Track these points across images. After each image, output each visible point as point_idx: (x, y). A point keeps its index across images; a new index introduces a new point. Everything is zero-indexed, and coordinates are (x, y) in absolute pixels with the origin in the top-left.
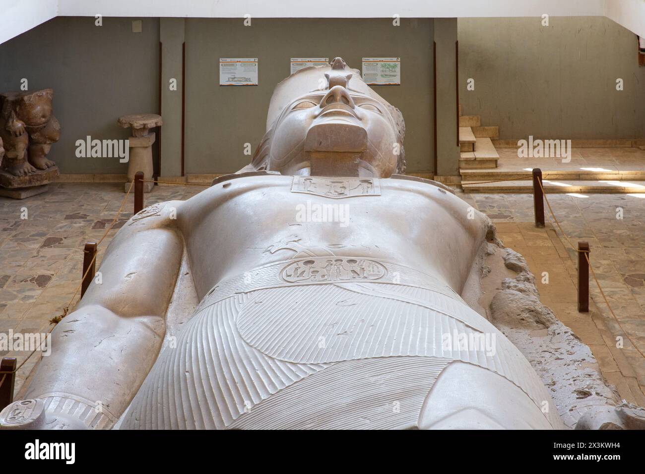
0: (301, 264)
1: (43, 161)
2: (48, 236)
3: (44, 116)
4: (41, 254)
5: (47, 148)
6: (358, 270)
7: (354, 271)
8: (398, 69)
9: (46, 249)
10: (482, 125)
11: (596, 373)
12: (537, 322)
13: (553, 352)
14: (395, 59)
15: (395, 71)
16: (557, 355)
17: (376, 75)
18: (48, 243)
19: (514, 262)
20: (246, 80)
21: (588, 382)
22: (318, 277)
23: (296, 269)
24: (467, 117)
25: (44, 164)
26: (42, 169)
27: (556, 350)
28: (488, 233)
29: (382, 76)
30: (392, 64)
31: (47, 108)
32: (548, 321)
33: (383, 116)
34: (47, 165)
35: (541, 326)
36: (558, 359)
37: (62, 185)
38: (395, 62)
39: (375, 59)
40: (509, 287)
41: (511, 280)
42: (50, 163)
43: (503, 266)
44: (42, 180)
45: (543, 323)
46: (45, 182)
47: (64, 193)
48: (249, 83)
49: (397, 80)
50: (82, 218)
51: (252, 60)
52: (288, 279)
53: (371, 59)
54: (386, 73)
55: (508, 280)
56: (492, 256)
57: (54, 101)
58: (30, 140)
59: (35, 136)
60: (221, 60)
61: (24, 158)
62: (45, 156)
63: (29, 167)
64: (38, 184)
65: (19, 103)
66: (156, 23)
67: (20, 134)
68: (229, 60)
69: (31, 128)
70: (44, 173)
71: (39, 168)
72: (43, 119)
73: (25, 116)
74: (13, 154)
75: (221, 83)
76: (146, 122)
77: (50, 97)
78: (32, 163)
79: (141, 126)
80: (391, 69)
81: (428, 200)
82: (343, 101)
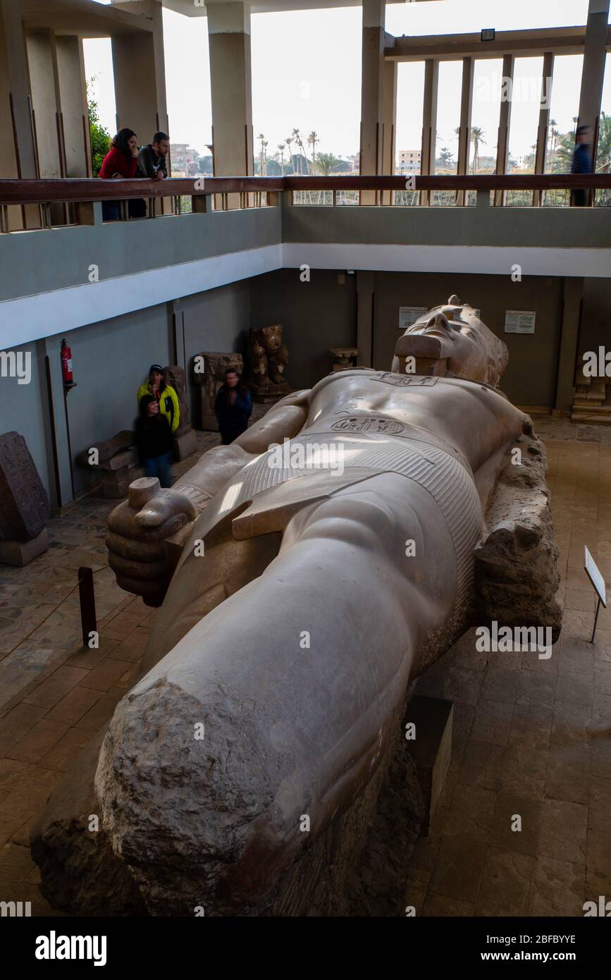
0: (348, 421)
1: (279, 378)
3: (277, 345)
5: (281, 369)
6: (384, 427)
7: (380, 427)
8: (533, 322)
14: (531, 313)
15: (531, 323)
17: (515, 325)
22: (355, 429)
23: (344, 424)
25: (278, 380)
26: (278, 384)
29: (521, 326)
30: (529, 316)
31: (279, 339)
34: (280, 380)
38: (532, 315)
39: (516, 312)
46: (279, 392)
49: (532, 330)
51: (423, 309)
52: (336, 429)
53: (513, 312)
54: (525, 324)
57: (283, 334)
58: (269, 361)
59: (272, 359)
60: (400, 308)
61: (265, 374)
62: (280, 374)
63: (269, 380)
64: (274, 393)
65: (260, 333)
66: (356, 277)
67: (261, 357)
68: (406, 308)
69: (268, 353)
70: (278, 386)
71: (275, 382)
72: (276, 347)
73: (264, 343)
74: (258, 370)
75: (400, 327)
76: (344, 352)
77: (281, 331)
78: (271, 378)
79: (341, 356)
80: (528, 320)
81: (468, 393)
82: (442, 325)
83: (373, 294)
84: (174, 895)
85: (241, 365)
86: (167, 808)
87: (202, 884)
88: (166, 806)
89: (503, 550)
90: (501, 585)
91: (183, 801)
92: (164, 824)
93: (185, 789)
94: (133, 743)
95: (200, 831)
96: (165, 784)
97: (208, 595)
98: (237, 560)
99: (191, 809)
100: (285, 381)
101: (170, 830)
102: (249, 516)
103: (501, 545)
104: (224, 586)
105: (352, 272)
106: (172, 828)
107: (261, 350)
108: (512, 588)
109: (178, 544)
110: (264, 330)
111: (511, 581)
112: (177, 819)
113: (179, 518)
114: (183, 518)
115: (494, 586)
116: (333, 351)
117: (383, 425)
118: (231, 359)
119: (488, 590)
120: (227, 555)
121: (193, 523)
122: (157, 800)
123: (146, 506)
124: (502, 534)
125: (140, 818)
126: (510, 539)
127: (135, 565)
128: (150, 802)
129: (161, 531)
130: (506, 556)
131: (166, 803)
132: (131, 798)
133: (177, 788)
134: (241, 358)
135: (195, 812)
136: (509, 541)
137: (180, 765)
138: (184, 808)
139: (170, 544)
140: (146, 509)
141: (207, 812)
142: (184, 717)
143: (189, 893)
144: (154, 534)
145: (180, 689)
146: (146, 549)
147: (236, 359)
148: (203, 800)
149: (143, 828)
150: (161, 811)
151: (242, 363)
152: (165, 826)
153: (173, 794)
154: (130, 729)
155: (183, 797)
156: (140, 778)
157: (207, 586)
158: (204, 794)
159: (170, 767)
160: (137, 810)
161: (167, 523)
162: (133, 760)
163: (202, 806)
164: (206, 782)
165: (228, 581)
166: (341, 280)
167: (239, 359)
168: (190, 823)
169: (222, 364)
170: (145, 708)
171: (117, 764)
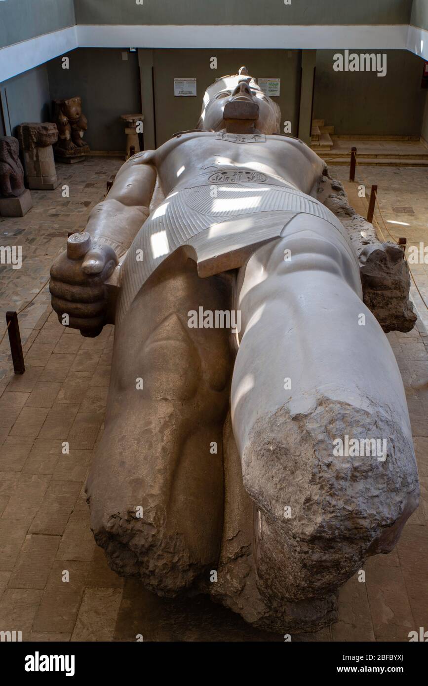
0: (220, 174)
1: (81, 142)
2: (87, 182)
3: (77, 114)
4: (84, 191)
5: (81, 134)
6: (251, 177)
7: (248, 178)
8: (279, 86)
9: (87, 189)
10: (325, 126)
11: (374, 235)
12: (346, 214)
13: (352, 226)
14: (277, 79)
15: (277, 88)
16: (354, 227)
18: (88, 186)
19: (336, 185)
20: (190, 92)
21: (369, 238)
22: (229, 180)
23: (217, 176)
24: (317, 120)
25: (80, 143)
27: (354, 225)
28: (323, 171)
29: (269, 90)
30: (275, 82)
31: (79, 109)
32: (352, 213)
33: (269, 103)
34: (82, 144)
35: (347, 215)
36: (355, 229)
37: (92, 157)
38: (277, 81)
39: (266, 79)
40: (332, 198)
41: (334, 194)
42: (84, 143)
43: (330, 188)
44: (80, 153)
45: (349, 214)
46: (83, 154)
47: (93, 161)
48: (191, 95)
49: (277, 94)
50: (104, 174)
51: (193, 79)
52: (213, 181)
53: (263, 79)
54: (272, 89)
55: (332, 194)
56: (324, 183)
57: (82, 105)
58: (72, 129)
59: (74, 126)
60: (175, 79)
61: (70, 139)
62: (81, 139)
63: (73, 144)
64: (79, 155)
65: (63, 105)
66: (136, 54)
67: (66, 125)
68: (179, 79)
69: (71, 121)
70: (82, 149)
71: (79, 146)
72: (78, 116)
73: (67, 113)
74: (64, 136)
75: (175, 95)
76: (134, 118)
77: (80, 102)
78: (75, 143)
79: (131, 121)
80: (274, 86)
81: (292, 146)
82: (246, 92)
83: (153, 68)
84: (332, 556)
85: (57, 133)
86: (358, 497)
87: (363, 545)
88: (358, 495)
89: (380, 265)
90: (379, 292)
91: (368, 490)
92: (357, 509)
93: (369, 480)
94: (325, 452)
95: (381, 509)
96: (354, 478)
97: (166, 324)
98: (181, 294)
99: (375, 494)
100: (86, 144)
101: (361, 512)
102: (213, 258)
103: (378, 262)
104: (177, 315)
105: (134, 50)
106: (363, 511)
107: (65, 119)
108: (387, 293)
109: (115, 285)
110: (66, 102)
111: (386, 288)
112: (365, 503)
113: (110, 264)
114: (112, 264)
115: (374, 294)
116: (124, 117)
117: (249, 175)
118: (49, 128)
119: (369, 296)
120: (171, 290)
121: (119, 267)
122: (350, 492)
123: (87, 257)
124: (378, 254)
125: (337, 507)
126: (384, 257)
127: (79, 306)
128: (345, 495)
129: (101, 277)
130: (383, 269)
131: (357, 493)
132: (328, 494)
133: (362, 481)
134: (56, 126)
135: (377, 496)
136: (384, 258)
137: (369, 463)
138: (370, 495)
139: (108, 286)
140: (89, 259)
141: (384, 494)
142: (363, 426)
143: (348, 553)
144: (96, 279)
145: (349, 405)
146: (89, 292)
147: (52, 128)
148: (381, 486)
149: (339, 514)
150: (354, 500)
151: (57, 131)
152: (357, 510)
153: (360, 486)
154: (319, 441)
155: (368, 486)
156: (338, 478)
157: (163, 317)
158: (382, 481)
159: (361, 466)
160: (334, 502)
161: (104, 270)
162: (329, 465)
163: (381, 491)
164: (384, 473)
165: (178, 311)
166: (125, 57)
167: (54, 128)
168: (373, 504)
169: (41, 132)
170: (324, 424)
171: (316, 470)
